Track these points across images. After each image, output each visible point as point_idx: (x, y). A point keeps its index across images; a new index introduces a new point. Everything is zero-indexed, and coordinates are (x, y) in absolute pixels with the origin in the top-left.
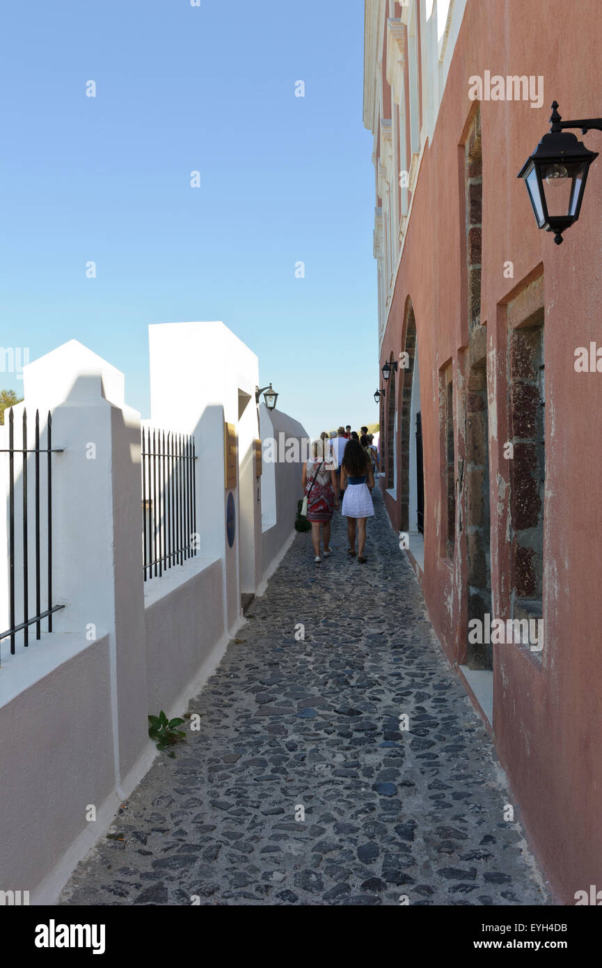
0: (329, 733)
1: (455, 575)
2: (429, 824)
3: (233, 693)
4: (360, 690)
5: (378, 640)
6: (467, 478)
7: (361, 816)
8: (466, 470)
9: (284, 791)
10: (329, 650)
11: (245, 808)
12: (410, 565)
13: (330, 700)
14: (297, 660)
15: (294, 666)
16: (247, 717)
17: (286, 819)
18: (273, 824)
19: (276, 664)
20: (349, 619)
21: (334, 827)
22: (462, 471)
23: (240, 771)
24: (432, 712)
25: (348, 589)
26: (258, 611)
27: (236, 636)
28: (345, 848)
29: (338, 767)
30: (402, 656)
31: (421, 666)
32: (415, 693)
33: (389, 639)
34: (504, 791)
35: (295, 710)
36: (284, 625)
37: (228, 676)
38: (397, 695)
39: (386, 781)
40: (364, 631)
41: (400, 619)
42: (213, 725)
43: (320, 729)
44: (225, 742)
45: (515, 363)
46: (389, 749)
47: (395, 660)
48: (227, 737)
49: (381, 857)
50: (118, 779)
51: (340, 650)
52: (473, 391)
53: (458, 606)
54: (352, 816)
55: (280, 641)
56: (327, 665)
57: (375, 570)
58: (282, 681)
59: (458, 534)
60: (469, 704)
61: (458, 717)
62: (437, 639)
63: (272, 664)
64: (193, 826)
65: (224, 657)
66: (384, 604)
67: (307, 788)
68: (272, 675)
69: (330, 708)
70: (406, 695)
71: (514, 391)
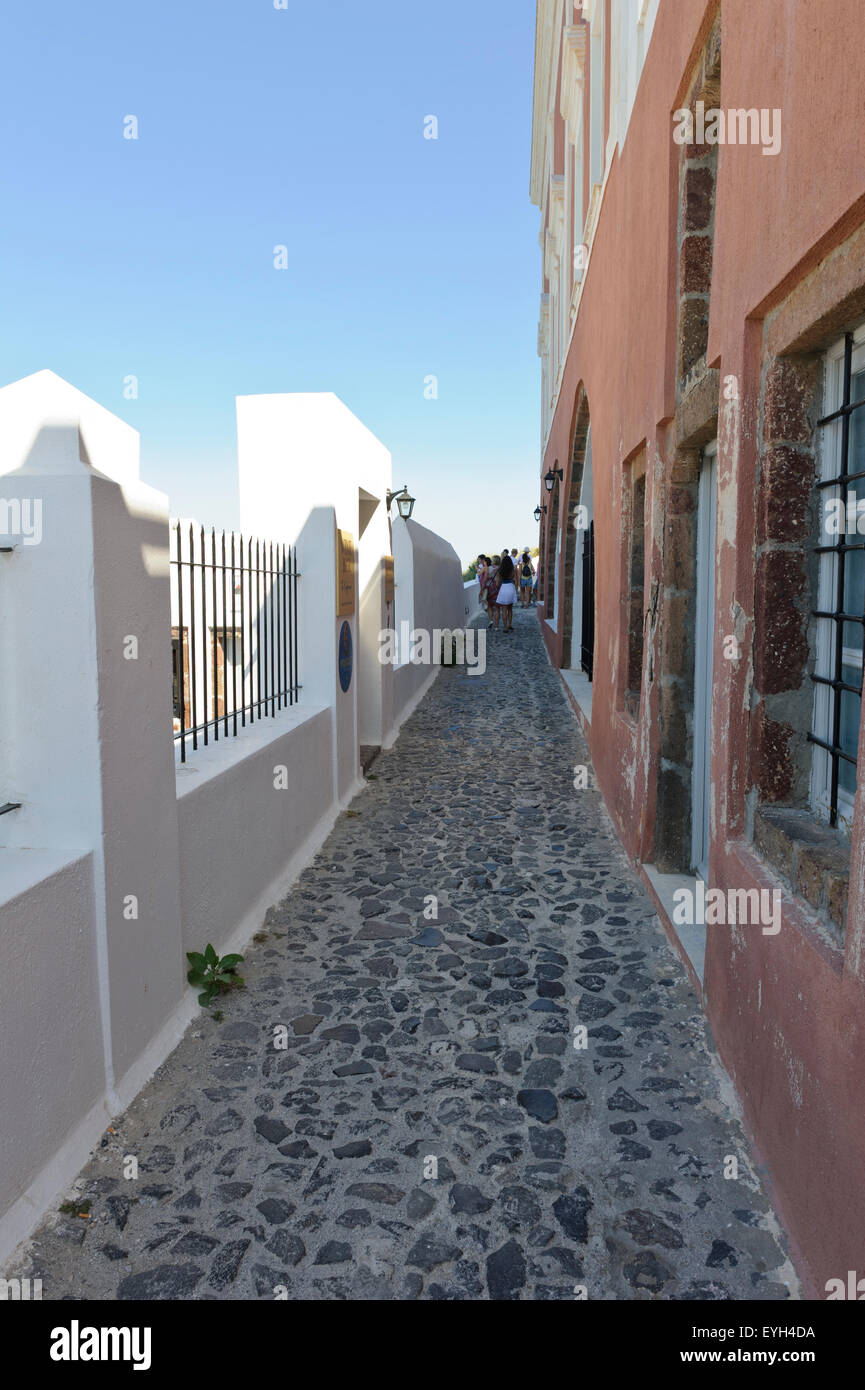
0: (457, 978)
1: (639, 741)
2: (613, 1200)
3: (330, 897)
4: (505, 899)
5: (531, 817)
6: (664, 609)
7: (498, 1169)
8: (662, 598)
9: (377, 1098)
10: (467, 830)
11: (308, 1139)
12: (573, 711)
13: (463, 914)
14: (425, 844)
15: (419, 854)
16: (344, 940)
17: (372, 1169)
18: (349, 1180)
19: (396, 850)
20: (495, 784)
21: (451, 1194)
22: (655, 598)
23: (315, 1053)
24: (607, 943)
25: (496, 743)
26: (383, 770)
27: (349, 806)
28: (465, 1257)
29: (467, 1050)
30: (563, 842)
31: (590, 861)
32: (582, 906)
33: (547, 816)
34: (735, 1125)
35: (413, 931)
36: (413, 790)
37: (328, 868)
38: (556, 909)
39: (539, 1085)
40: (513, 801)
41: (561, 786)
42: (293, 954)
43: (445, 970)
44: (303, 989)
45: (777, 416)
46: (545, 1014)
47: (554, 848)
48: (308, 980)
49: (530, 1287)
50: (110, 1079)
51: (482, 831)
52: (676, 483)
53: (644, 783)
54: (482, 1166)
55: (405, 815)
56: (463, 854)
57: (531, 717)
58: (399, 878)
59: (646, 684)
60: (661, 930)
61: (645, 955)
62: (609, 817)
63: (392, 851)
64: (215, 1180)
65: (329, 837)
66: (540, 764)
67: (414, 1093)
68: (388, 868)
69: (462, 929)
70: (569, 910)
71: (773, 463)
